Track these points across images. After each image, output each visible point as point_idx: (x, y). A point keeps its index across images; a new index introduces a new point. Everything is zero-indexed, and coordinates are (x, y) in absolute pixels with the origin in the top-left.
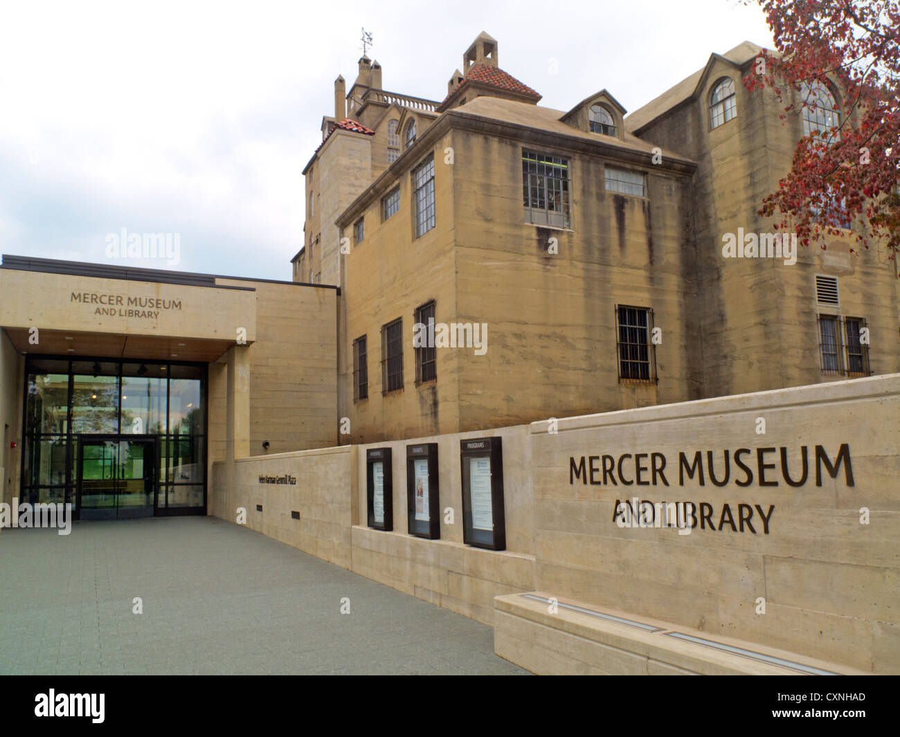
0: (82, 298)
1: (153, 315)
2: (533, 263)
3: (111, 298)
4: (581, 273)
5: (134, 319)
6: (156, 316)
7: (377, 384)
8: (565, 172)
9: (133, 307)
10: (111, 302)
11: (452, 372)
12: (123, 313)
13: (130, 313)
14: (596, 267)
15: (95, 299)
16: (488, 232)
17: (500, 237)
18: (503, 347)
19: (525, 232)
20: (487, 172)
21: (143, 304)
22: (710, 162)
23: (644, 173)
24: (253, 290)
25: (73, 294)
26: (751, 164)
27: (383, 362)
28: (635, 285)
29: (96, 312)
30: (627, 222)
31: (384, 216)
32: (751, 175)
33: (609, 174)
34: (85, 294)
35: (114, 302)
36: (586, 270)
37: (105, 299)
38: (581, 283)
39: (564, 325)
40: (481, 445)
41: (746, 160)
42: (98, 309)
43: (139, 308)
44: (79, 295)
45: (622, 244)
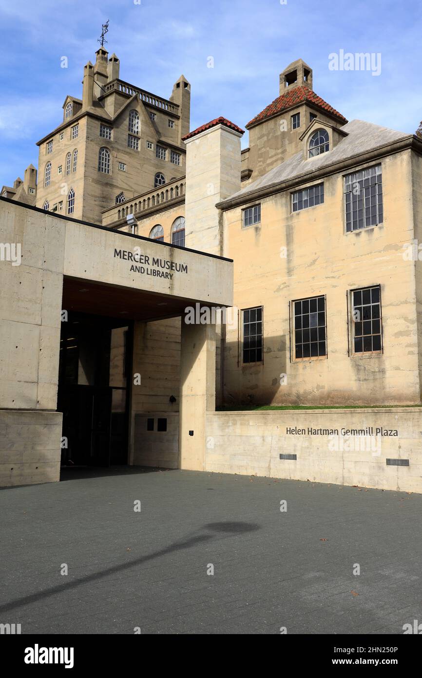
0: (122, 255)
1: (169, 277)
3: (142, 258)
5: (158, 278)
6: (171, 276)
9: (156, 267)
11: (409, 346)
12: (149, 273)
13: (155, 273)
15: (131, 257)
25: (116, 250)
29: (131, 269)
31: (293, 208)
34: (123, 252)
35: (144, 261)
37: (137, 258)
42: (132, 266)
43: (160, 269)
44: (120, 251)
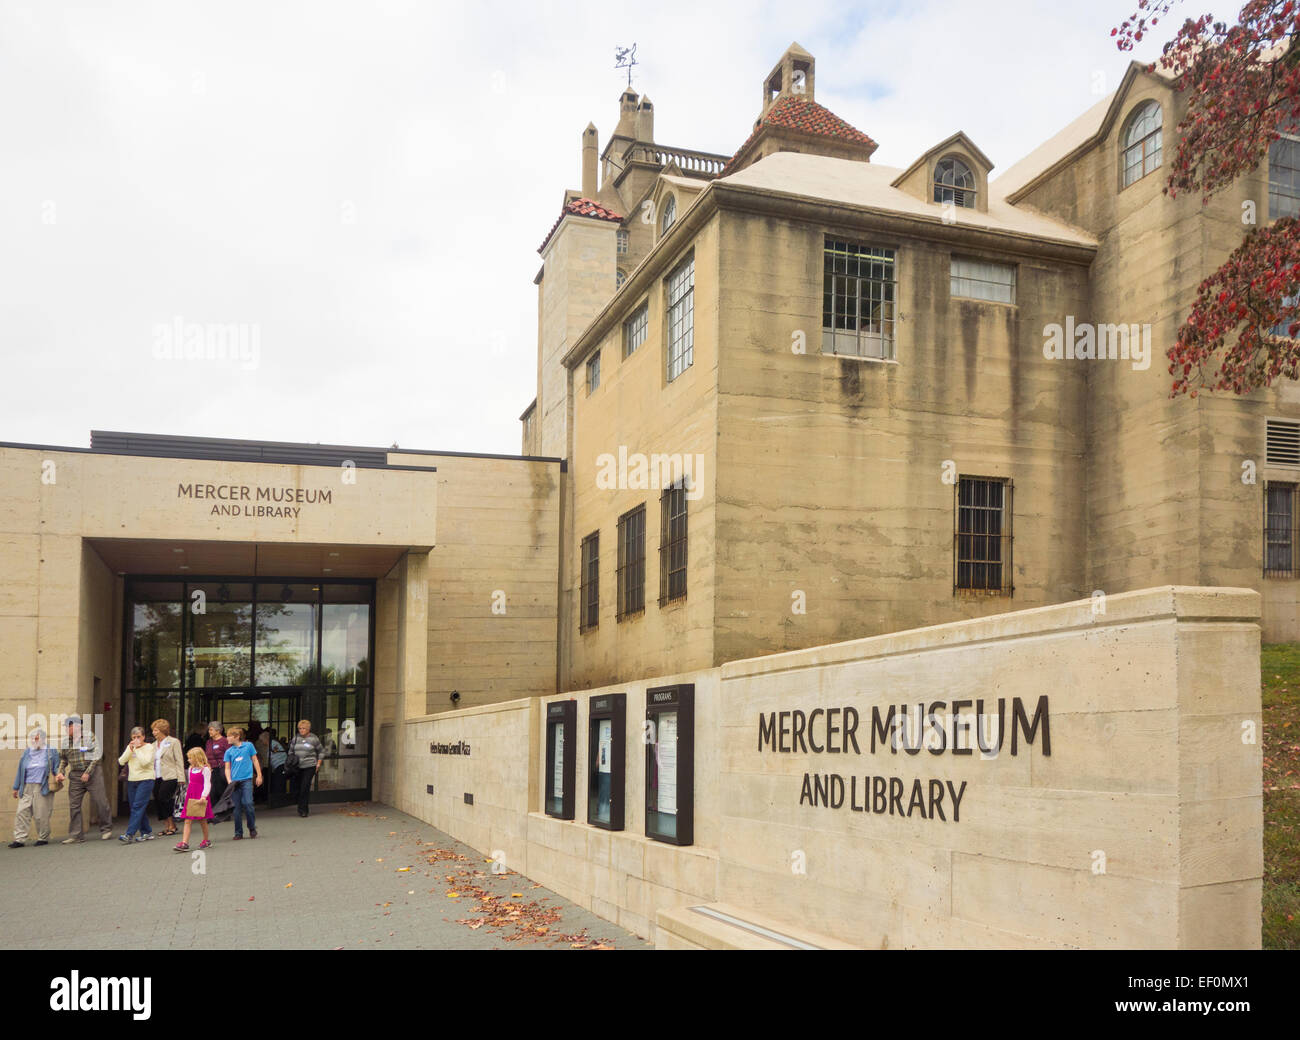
0: (194, 492)
1: (292, 513)
2: (832, 415)
3: (234, 490)
4: (905, 427)
5: (267, 520)
6: (296, 513)
7: (611, 604)
8: (890, 271)
9: (264, 502)
10: (234, 496)
11: (707, 585)
12: (250, 512)
13: (261, 511)
14: (929, 417)
15: (211, 493)
16: (768, 370)
17: (786, 377)
18: (783, 545)
19: (823, 368)
20: (770, 276)
21: (278, 496)
22: (1117, 241)
23: (1013, 266)
24: (433, 470)
25: (181, 486)
26: (1179, 243)
27: (619, 571)
28: (989, 443)
29: (213, 511)
30: (981, 345)
31: (627, 348)
32: (1177, 262)
33: (956, 270)
34: (197, 486)
35: (238, 496)
36: (913, 422)
37: (225, 492)
38: (905, 444)
39: (876, 510)
40: (668, 696)
41: (1171, 236)
42: (215, 506)
43: (273, 504)
44: (190, 487)
45: (970, 379)
